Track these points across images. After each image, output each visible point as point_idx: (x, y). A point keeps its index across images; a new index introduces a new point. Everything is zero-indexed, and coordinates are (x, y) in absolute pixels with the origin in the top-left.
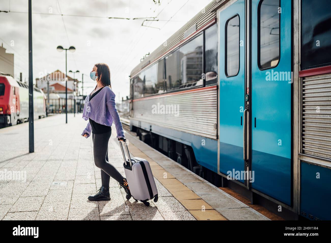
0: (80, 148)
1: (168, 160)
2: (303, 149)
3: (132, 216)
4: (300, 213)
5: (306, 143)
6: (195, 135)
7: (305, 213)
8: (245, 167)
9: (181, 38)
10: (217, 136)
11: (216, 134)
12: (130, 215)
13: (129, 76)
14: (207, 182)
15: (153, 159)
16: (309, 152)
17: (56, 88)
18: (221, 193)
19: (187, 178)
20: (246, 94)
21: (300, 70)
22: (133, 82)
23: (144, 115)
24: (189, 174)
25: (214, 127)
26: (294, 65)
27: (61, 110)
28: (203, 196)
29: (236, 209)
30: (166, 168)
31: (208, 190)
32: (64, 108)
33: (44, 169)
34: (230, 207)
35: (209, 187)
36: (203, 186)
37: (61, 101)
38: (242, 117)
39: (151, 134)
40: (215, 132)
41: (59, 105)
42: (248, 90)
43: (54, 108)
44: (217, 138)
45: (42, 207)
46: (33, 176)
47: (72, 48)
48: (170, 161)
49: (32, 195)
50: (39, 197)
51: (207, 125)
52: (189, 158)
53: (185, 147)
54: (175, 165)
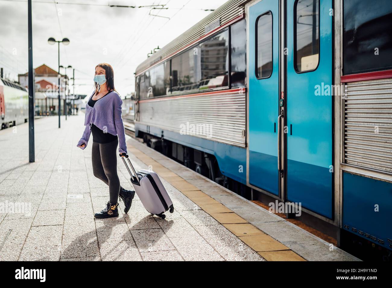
0: (85, 158)
1: (188, 170)
2: (346, 158)
3: (163, 230)
4: (342, 226)
5: (348, 153)
6: (218, 142)
7: (348, 227)
8: (280, 177)
9: (201, 32)
10: (246, 144)
11: (245, 141)
12: (161, 228)
13: (134, 74)
14: (236, 194)
15: (171, 169)
16: (352, 162)
17: (42, 86)
18: (254, 206)
19: (213, 191)
20: (281, 98)
21: (342, 75)
22: (140, 79)
23: (153, 119)
24: (215, 185)
25: (242, 134)
26: (335, 69)
27: (48, 112)
28: (235, 209)
29: (273, 223)
30: (187, 179)
31: (239, 203)
32: (52, 110)
33: (53, 181)
34: (266, 220)
35: (239, 200)
36: (232, 199)
37: (48, 101)
38: (275, 124)
39: (163, 141)
40: (243, 139)
41: (46, 106)
42: (283, 94)
43: (40, 109)
44: (246, 146)
45: (65, 221)
46: (44, 189)
47: (66, 40)
48: (190, 171)
49: (50, 208)
50: (58, 211)
51: (234, 131)
52: (210, 168)
53: (206, 156)
54: (197, 176)
